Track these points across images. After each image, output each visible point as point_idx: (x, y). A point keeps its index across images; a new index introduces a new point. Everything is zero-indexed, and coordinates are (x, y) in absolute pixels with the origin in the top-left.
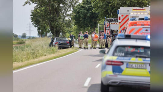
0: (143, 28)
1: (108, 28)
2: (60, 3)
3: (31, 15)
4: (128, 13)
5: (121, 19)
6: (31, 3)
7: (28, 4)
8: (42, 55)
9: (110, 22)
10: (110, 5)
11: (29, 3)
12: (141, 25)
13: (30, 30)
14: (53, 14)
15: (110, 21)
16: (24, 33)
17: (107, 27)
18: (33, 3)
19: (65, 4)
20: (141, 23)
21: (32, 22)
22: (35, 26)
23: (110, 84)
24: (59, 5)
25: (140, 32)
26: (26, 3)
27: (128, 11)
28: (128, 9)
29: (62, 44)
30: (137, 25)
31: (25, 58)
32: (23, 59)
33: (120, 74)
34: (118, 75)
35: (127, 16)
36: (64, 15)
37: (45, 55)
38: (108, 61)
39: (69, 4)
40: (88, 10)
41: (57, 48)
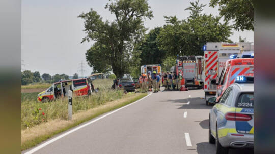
0: (250, 67)
1: (181, 68)
2: (124, 39)
3: (86, 54)
4: (217, 49)
5: (208, 56)
6: (90, 39)
7: (87, 41)
8: (108, 100)
9: (183, 61)
10: (179, 41)
11: (88, 39)
12: (247, 64)
13: (82, 70)
14: (116, 52)
15: (183, 59)
16: (76, 74)
17: (180, 66)
18: (93, 39)
19: (130, 40)
20: (247, 61)
21: (87, 61)
22: (91, 66)
23: (233, 145)
24: (122, 41)
25: (247, 73)
26: (85, 40)
27: (216, 47)
28: (216, 45)
29: (128, 86)
30: (241, 64)
31: (91, 105)
32: (89, 107)
33: (247, 132)
34: (244, 133)
35: (215, 53)
36: (129, 52)
37: (111, 101)
38: (230, 114)
39: (134, 40)
40: (151, 47)
41: (123, 91)
